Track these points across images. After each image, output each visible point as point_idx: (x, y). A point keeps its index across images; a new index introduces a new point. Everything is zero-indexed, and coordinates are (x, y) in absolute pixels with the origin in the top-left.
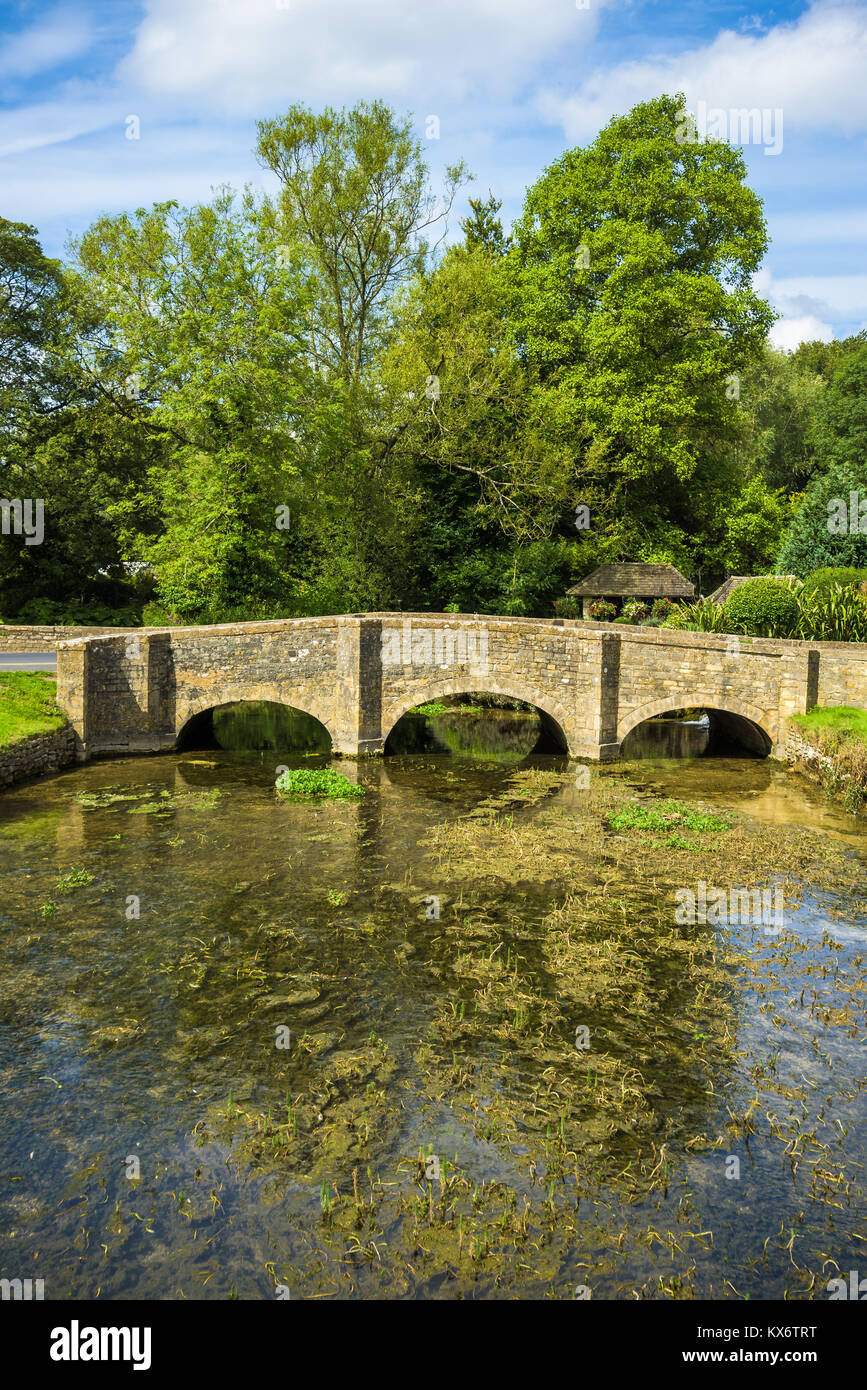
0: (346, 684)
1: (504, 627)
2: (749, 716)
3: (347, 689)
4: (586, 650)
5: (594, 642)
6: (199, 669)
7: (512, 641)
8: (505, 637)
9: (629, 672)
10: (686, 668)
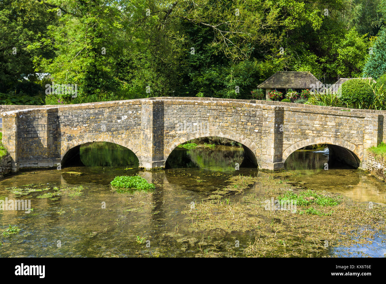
0: (146, 133)
1: (225, 104)
2: (348, 148)
3: (146, 136)
4: (267, 115)
5: (271, 111)
6: (72, 126)
7: (229, 111)
8: (226, 109)
9: (288, 126)
10: (317, 124)
